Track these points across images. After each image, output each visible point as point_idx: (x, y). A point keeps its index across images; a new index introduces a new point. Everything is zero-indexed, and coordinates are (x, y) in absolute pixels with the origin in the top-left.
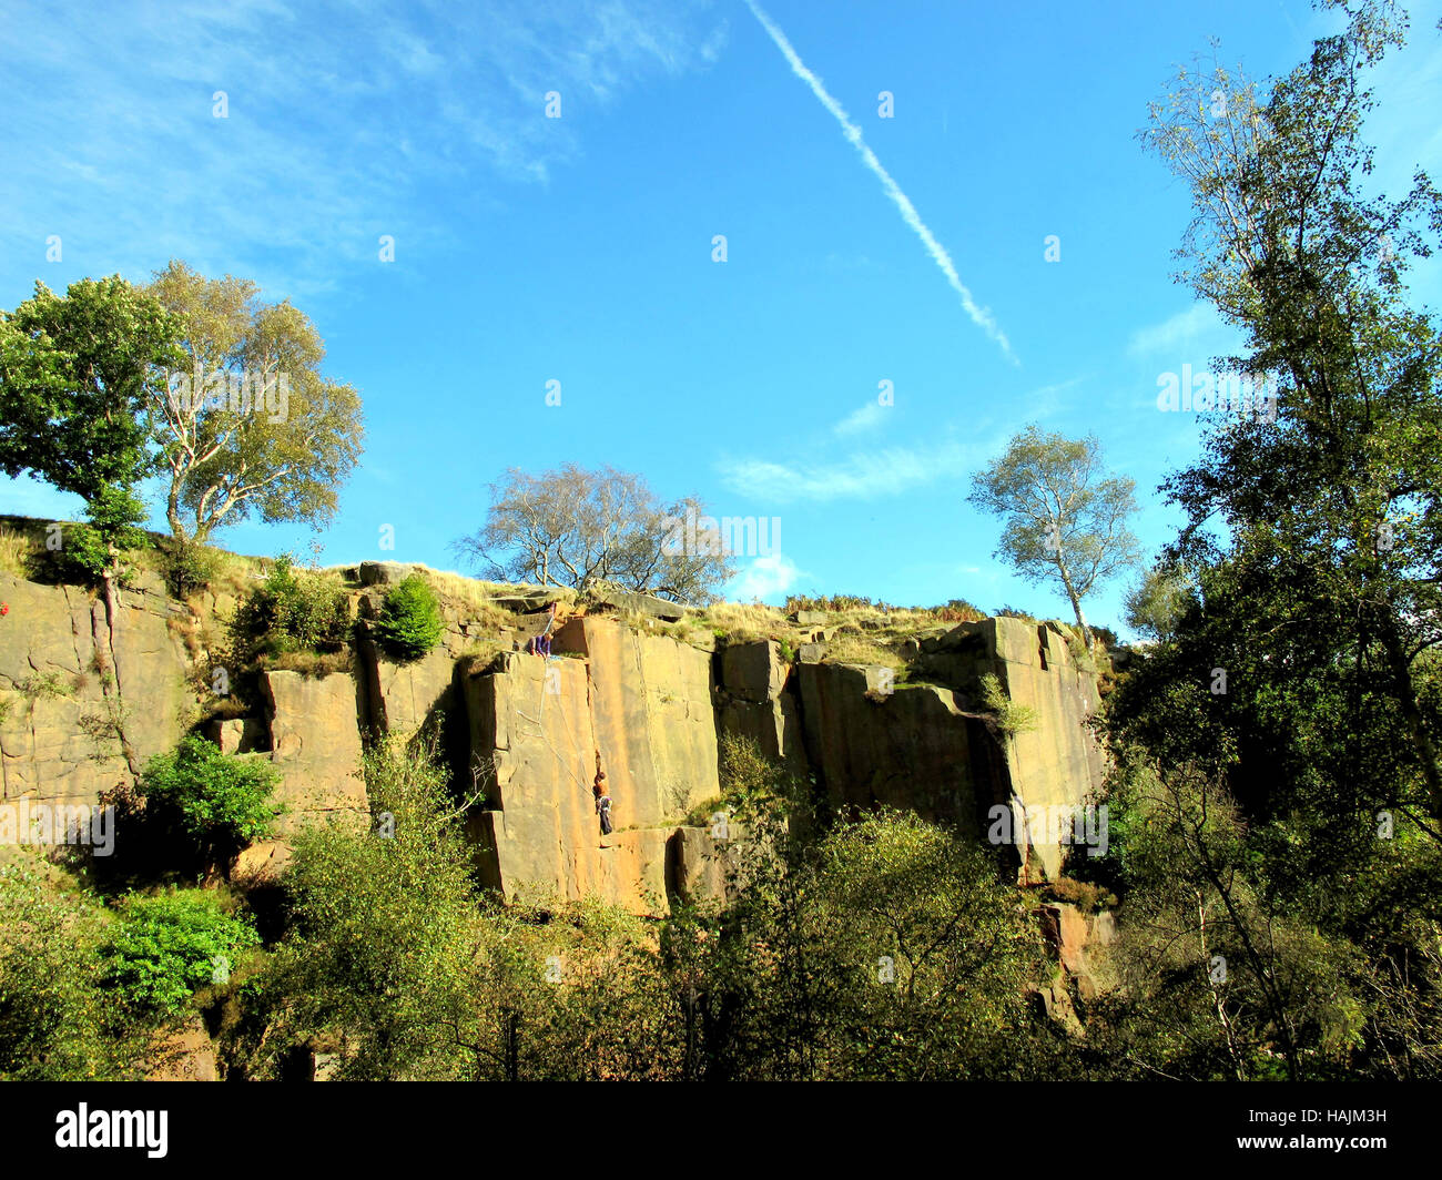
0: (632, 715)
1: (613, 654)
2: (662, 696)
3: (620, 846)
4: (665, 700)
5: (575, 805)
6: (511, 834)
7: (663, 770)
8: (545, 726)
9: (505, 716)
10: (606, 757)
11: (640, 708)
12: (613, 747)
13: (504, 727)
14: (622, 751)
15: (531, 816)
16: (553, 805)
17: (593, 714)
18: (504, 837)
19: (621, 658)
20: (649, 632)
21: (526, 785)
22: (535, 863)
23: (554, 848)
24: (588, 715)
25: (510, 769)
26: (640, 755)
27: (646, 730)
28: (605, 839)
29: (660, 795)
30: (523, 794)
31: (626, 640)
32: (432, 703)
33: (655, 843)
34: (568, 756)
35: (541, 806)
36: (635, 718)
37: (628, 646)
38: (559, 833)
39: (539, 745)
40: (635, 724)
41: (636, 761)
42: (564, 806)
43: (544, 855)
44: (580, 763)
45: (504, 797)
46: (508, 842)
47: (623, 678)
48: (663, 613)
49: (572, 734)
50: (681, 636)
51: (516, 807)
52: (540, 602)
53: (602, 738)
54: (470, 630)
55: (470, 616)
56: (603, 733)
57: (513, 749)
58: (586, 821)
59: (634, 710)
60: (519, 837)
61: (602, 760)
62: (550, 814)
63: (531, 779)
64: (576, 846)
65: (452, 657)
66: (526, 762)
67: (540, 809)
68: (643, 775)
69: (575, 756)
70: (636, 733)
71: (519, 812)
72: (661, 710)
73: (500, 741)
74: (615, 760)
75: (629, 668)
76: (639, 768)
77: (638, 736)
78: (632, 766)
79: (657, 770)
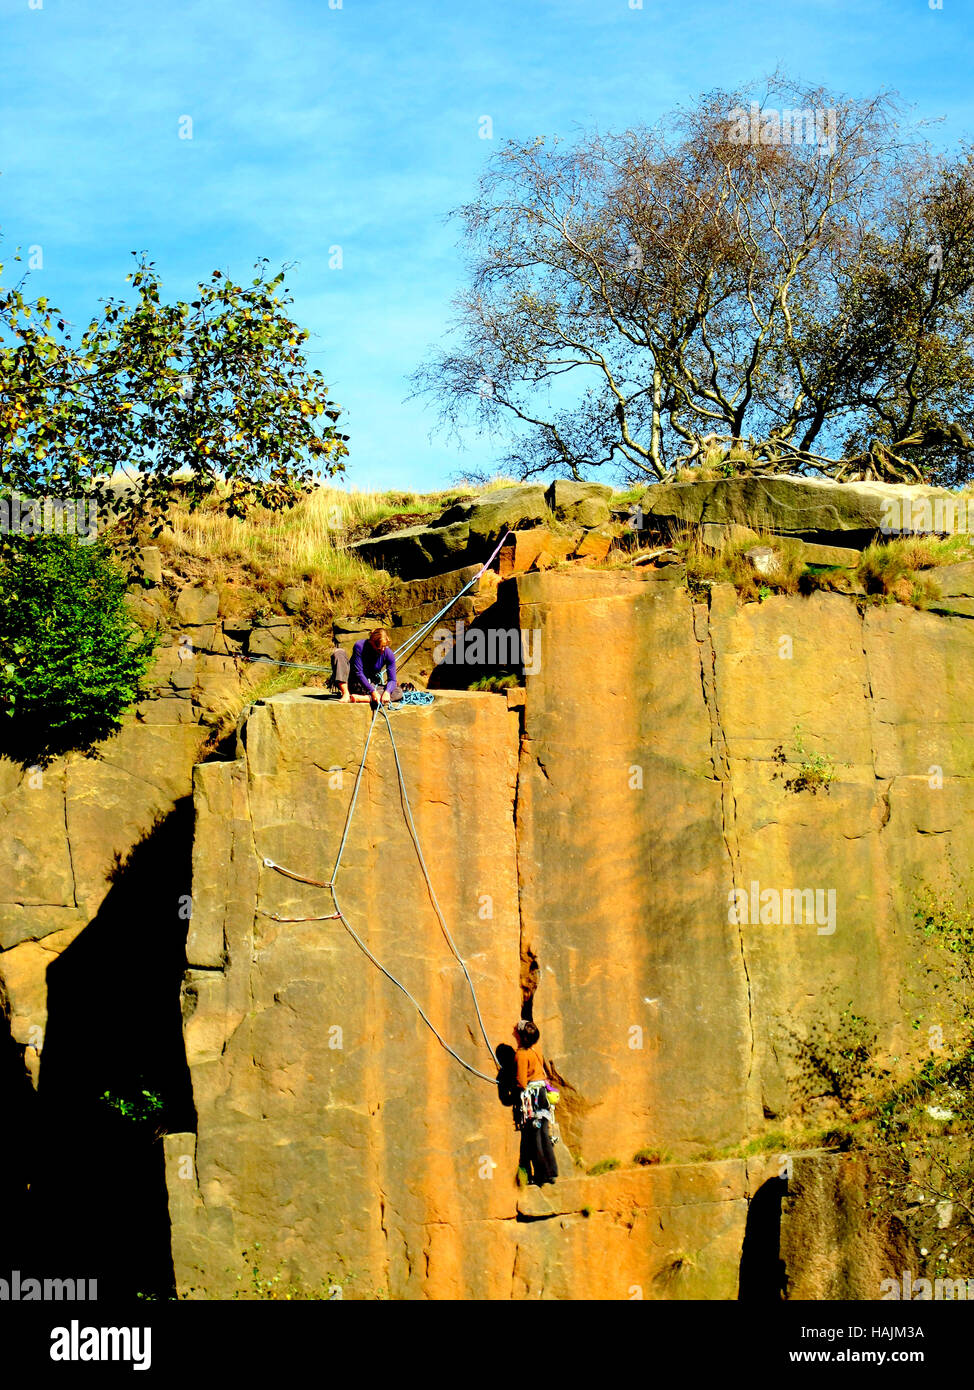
0: (667, 837)
1: (611, 667)
2: (792, 772)
3: (585, 1213)
4: (801, 784)
5: (437, 1105)
6: (218, 1192)
7: (771, 986)
8: (352, 895)
9: (222, 878)
10: (561, 967)
11: (700, 813)
12: (590, 936)
13: (214, 908)
14: (623, 950)
15: (284, 1142)
16: (361, 1110)
17: (528, 845)
18: (197, 1203)
19: (641, 672)
20: (754, 588)
21: (273, 1058)
22: (293, 1267)
23: (358, 1226)
24: (508, 850)
25: (222, 1018)
26: (690, 954)
27: (720, 874)
28: (532, 1198)
29: (752, 1062)
30: (266, 1083)
31: (663, 620)
32: (126, 851)
33: (712, 1199)
34: (423, 970)
35: (321, 1112)
36: (681, 847)
37: (672, 638)
38: (377, 1184)
39: (323, 947)
40: (677, 862)
41: (677, 969)
42: (402, 1113)
43: (322, 1244)
44: (461, 990)
45: (204, 1094)
46: (207, 1213)
47: (644, 729)
48: (818, 524)
49: (446, 909)
50: (875, 585)
51: (239, 1119)
52: (457, 538)
53: (548, 912)
54: (258, 641)
55: (262, 602)
56: (556, 897)
57: (237, 968)
58: (469, 1146)
59: (680, 819)
60: (241, 1199)
61: (546, 974)
62: (350, 1131)
63: (289, 1041)
64: (431, 1217)
65: (202, 722)
66: (276, 999)
67: (314, 1119)
68: (693, 1005)
69: (445, 968)
70: (679, 890)
71: (246, 1134)
72: (782, 814)
73: (201, 945)
74: (595, 971)
75: (674, 699)
76: (680, 990)
77: (688, 897)
78: (652, 980)
79: (748, 986)
